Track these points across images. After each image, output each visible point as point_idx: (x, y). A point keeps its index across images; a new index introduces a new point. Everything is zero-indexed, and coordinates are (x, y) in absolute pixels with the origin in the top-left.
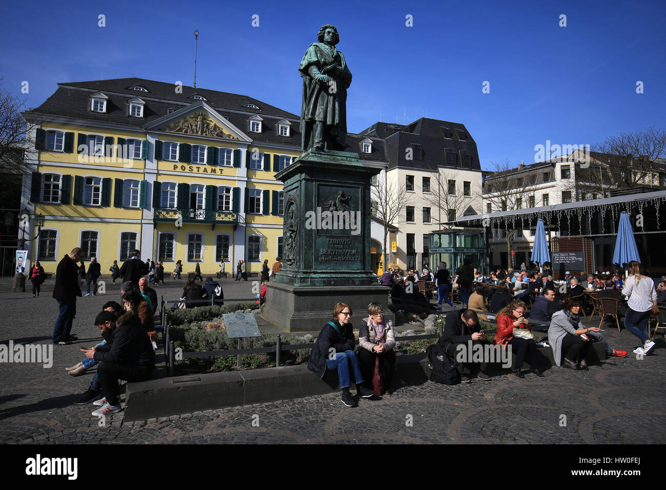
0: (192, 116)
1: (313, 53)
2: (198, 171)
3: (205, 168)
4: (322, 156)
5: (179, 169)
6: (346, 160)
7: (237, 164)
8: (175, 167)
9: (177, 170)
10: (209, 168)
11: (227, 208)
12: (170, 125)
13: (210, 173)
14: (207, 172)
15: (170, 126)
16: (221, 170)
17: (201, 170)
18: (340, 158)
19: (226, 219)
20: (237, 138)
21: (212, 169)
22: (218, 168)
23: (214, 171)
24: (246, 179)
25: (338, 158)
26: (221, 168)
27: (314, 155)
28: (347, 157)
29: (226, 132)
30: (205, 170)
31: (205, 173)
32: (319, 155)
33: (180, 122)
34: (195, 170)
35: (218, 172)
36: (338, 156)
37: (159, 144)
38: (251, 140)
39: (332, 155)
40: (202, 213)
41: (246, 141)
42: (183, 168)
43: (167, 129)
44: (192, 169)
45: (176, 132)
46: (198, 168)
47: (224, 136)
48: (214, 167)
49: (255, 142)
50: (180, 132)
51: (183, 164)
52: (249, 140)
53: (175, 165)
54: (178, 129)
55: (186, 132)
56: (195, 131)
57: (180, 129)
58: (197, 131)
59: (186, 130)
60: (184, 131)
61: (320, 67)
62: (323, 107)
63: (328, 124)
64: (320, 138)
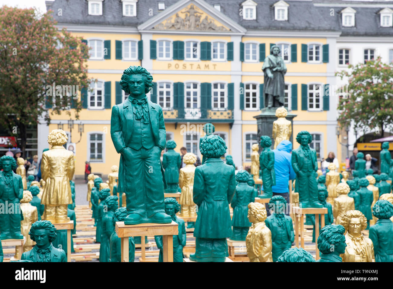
2: (192, 68)
3: (199, 65)
5: (173, 67)
7: (230, 57)
8: (169, 66)
9: (171, 68)
10: (203, 63)
11: (222, 106)
12: (163, 22)
13: (204, 70)
14: (200, 68)
15: (163, 24)
16: (215, 65)
17: (195, 67)
19: (222, 117)
20: (230, 30)
21: (206, 65)
22: (210, 64)
23: (207, 66)
24: (241, 73)
26: (215, 63)
29: (218, 24)
30: (199, 67)
31: (199, 69)
33: (172, 18)
34: (189, 67)
35: (211, 67)
37: (153, 44)
38: (245, 30)
40: (198, 112)
41: (240, 32)
42: (177, 66)
43: (160, 27)
44: (185, 67)
45: (169, 30)
46: (192, 65)
47: (216, 29)
48: (207, 62)
49: (249, 32)
50: (173, 29)
51: (177, 62)
52: (243, 31)
53: (169, 64)
54: (171, 26)
55: (179, 28)
56: (188, 26)
57: (173, 26)
58: (190, 26)
59: (178, 26)
60: (177, 28)
61: (271, 68)
62: (272, 88)
63: (274, 96)
64: (271, 102)
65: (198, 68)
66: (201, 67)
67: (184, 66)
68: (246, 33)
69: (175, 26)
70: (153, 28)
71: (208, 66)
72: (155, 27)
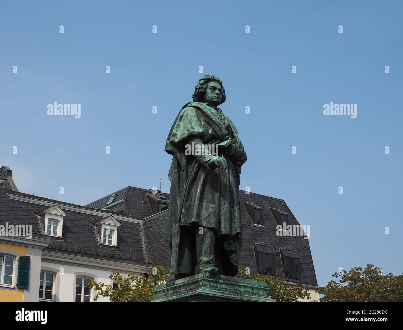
1: (194, 119)
4: (219, 286)
6: (252, 293)
18: (243, 290)
25: (241, 289)
27: (207, 283)
28: (253, 288)
32: (215, 285)
36: (241, 286)
39: (232, 285)
61: (203, 139)
62: (213, 206)
63: (223, 233)
64: (210, 255)
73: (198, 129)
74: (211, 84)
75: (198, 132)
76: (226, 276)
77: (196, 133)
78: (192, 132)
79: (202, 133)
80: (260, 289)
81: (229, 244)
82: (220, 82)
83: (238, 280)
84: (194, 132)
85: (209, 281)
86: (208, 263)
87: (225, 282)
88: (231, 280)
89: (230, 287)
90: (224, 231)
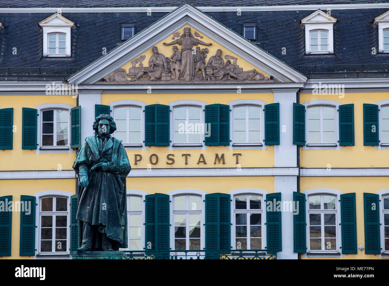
0: (169, 40)
2: (186, 164)
3: (202, 156)
5: (145, 163)
7: (272, 138)
8: (138, 159)
9: (140, 165)
10: (210, 153)
12: (123, 68)
13: (213, 166)
15: (124, 71)
16: (237, 155)
17: (193, 161)
20: (272, 78)
21: (217, 156)
22: (228, 152)
23: (220, 159)
24: (296, 172)
26: (238, 151)
29: (245, 66)
30: (202, 159)
31: (202, 165)
33: (143, 58)
34: (179, 161)
35: (230, 160)
38: (304, 79)
41: (294, 83)
42: (154, 161)
43: (118, 78)
44: (173, 161)
45: (137, 82)
46: (186, 156)
47: (241, 77)
48: (220, 150)
49: (312, 81)
50: (144, 80)
51: (154, 150)
52: (298, 78)
53: (136, 156)
54: (141, 73)
55: (159, 79)
56: (177, 73)
57: (145, 73)
58: (182, 74)
59: (157, 74)
60: (152, 78)
61: (87, 164)
62: (89, 207)
63: (92, 224)
64: (87, 238)
65: (199, 162)
66: (207, 161)
67: (170, 158)
68: (305, 84)
69: (150, 74)
70: (103, 80)
71: (223, 156)
72: (107, 78)
73: (82, 159)
74: (100, 122)
75: (81, 161)
76: (90, 252)
77: (80, 162)
78: (78, 162)
79: (83, 161)
80: (116, 256)
81: (102, 229)
82: (108, 118)
83: (99, 253)
84: (79, 161)
85: (76, 256)
86: (85, 243)
87: (88, 255)
88: (93, 254)
89: (92, 258)
90: (93, 224)
